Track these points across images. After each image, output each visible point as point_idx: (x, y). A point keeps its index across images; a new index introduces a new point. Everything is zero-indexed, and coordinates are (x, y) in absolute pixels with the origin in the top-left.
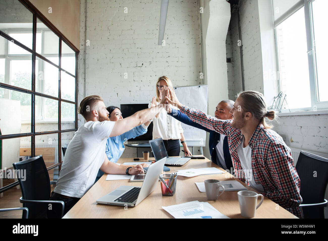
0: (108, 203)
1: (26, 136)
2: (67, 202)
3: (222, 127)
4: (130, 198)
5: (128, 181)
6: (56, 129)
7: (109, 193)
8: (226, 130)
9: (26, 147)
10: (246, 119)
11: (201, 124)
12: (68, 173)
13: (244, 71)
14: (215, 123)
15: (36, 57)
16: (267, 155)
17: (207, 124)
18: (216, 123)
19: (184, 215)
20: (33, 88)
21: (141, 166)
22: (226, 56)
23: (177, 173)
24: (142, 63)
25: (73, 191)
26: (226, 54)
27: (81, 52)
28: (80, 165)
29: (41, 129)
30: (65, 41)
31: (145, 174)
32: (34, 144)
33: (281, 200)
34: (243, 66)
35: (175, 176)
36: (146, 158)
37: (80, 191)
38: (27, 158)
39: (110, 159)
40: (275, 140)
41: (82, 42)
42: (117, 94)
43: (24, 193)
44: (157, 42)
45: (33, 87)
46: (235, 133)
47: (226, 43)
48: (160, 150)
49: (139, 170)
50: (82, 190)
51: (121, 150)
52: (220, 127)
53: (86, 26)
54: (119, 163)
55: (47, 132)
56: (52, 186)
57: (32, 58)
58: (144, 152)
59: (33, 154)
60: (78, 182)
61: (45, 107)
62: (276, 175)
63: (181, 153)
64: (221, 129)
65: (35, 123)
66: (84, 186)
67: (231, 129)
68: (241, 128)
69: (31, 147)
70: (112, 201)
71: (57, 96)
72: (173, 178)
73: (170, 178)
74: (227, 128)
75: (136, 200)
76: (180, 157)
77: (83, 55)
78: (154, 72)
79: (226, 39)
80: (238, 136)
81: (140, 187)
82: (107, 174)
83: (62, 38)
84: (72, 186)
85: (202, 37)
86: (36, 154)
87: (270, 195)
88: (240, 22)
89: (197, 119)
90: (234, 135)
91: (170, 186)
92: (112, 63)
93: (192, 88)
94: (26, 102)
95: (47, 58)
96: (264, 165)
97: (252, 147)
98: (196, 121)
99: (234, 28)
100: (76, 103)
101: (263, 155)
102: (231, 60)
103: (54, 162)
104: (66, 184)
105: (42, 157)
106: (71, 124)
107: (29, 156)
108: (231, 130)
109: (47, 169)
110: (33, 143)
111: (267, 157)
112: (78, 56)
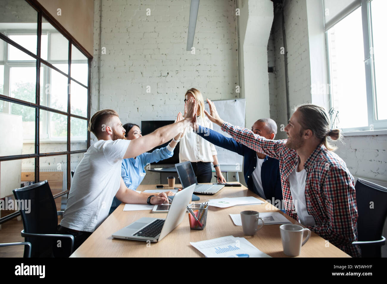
0: (126, 238)
1: (29, 158)
2: (77, 236)
3: (273, 148)
4: (152, 231)
5: (149, 212)
6: (65, 149)
7: (127, 226)
8: (278, 152)
9: (29, 171)
10: (305, 137)
11: (247, 144)
12: (75, 203)
13: (289, 83)
14: (264, 144)
15: (42, 64)
16: (324, 180)
17: (255, 145)
18: (266, 144)
19: (216, 252)
20: (38, 101)
21: (165, 195)
22: (267, 64)
23: (208, 203)
24: (168, 72)
25: (81, 224)
26: (268, 62)
27: (95, 58)
28: (89, 193)
29: (46, 149)
30: (75, 45)
31: (170, 203)
32: (38, 168)
33: (330, 236)
34: (288, 77)
35: (205, 206)
36: (171, 185)
37: (90, 223)
38: (30, 184)
39: (128, 186)
40: (336, 163)
41: (96, 47)
42: (138, 108)
43: (27, 225)
44: (185, 47)
45: (38, 99)
46: (289, 155)
47: (268, 49)
48: (187, 175)
49: (162, 200)
50: (93, 223)
51: (141, 176)
52: (271, 148)
53: (100, 27)
54: (140, 190)
55: (53, 153)
56: (59, 217)
57: (36, 65)
58: (169, 178)
59: (37, 179)
60: (88, 213)
61: (52, 123)
62: (330, 204)
63: (214, 179)
64: (272, 151)
65: (40, 142)
66: (95, 217)
67: (285, 150)
68: (298, 148)
69: (34, 171)
70: (131, 235)
71: (66, 111)
72: (203, 208)
73: (200, 208)
74: (280, 149)
75: (160, 234)
76: (211, 184)
77: (97, 62)
78: (182, 83)
79: (268, 44)
80: (293, 159)
81: (164, 219)
82: (125, 203)
83: (72, 41)
84: (81, 218)
85: (239, 41)
86: (40, 179)
87: (317, 229)
88: (285, 24)
89: (242, 138)
90: (288, 158)
91: (200, 218)
92: (132, 71)
93: (227, 102)
94: (28, 117)
95: (53, 65)
96: (319, 192)
97: (307, 170)
98: (240, 140)
99: (277, 31)
100: (88, 119)
101: (320, 180)
102: (273, 69)
103: (62, 189)
104: (74, 215)
105: (47, 182)
106: (82, 144)
107: (32, 182)
108: (285, 152)
109: (54, 197)
110: (37, 166)
111: (323, 182)
112: (91, 63)
